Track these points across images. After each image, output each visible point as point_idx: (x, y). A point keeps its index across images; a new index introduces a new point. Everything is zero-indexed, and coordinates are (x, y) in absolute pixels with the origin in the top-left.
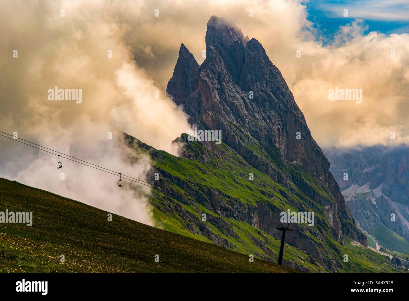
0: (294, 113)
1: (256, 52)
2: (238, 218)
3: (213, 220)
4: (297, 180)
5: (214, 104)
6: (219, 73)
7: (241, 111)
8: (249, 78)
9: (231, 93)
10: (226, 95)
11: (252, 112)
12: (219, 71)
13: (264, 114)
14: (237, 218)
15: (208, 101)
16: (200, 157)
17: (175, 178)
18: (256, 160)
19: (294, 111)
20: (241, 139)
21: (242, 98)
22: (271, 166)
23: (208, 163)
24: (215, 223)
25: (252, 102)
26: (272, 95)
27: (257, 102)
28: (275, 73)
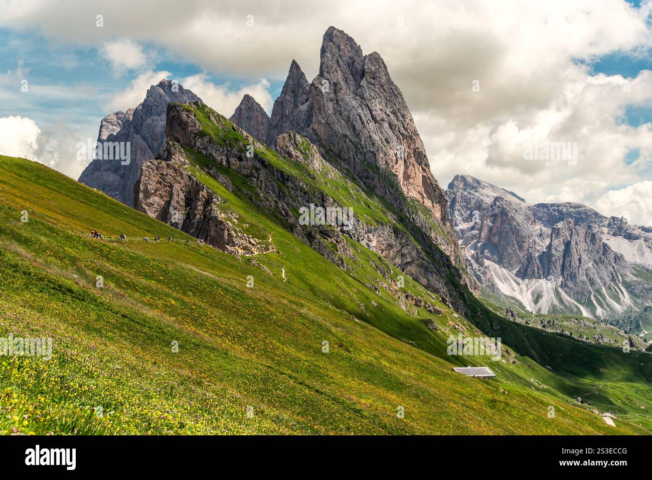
0: (414, 139)
1: (377, 67)
2: (355, 237)
3: (325, 232)
4: (413, 214)
5: (328, 115)
6: (335, 83)
7: (358, 126)
8: (368, 95)
9: (347, 106)
10: (341, 108)
11: (368, 132)
12: (335, 81)
13: (381, 136)
14: (353, 237)
15: (320, 112)
16: (309, 161)
17: (278, 171)
18: (373, 180)
19: (414, 137)
20: (357, 155)
21: (358, 115)
22: (389, 190)
23: (319, 170)
24: (327, 237)
25: (368, 121)
26: (392, 116)
27: (375, 122)
28: (396, 93)
